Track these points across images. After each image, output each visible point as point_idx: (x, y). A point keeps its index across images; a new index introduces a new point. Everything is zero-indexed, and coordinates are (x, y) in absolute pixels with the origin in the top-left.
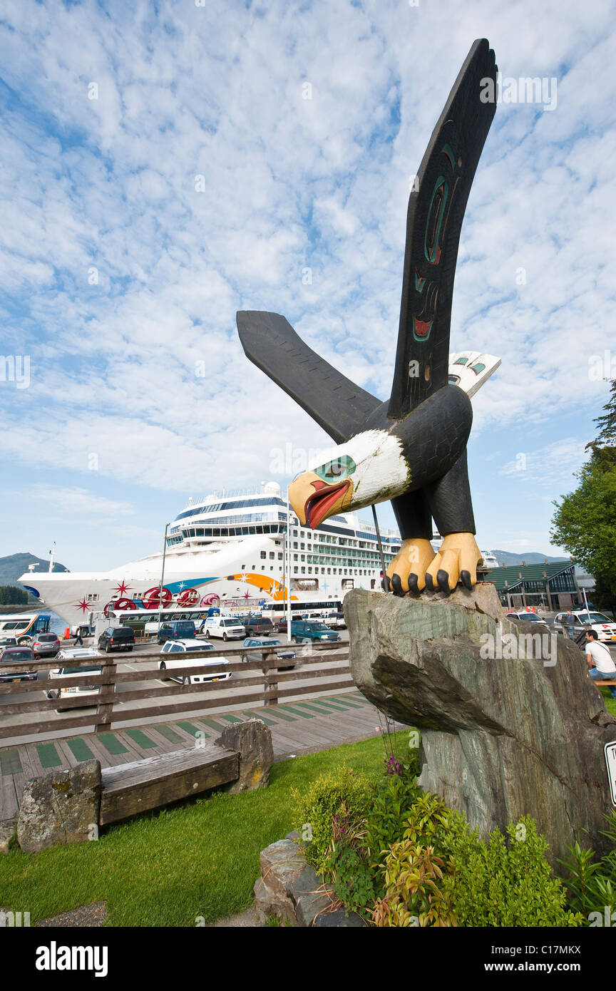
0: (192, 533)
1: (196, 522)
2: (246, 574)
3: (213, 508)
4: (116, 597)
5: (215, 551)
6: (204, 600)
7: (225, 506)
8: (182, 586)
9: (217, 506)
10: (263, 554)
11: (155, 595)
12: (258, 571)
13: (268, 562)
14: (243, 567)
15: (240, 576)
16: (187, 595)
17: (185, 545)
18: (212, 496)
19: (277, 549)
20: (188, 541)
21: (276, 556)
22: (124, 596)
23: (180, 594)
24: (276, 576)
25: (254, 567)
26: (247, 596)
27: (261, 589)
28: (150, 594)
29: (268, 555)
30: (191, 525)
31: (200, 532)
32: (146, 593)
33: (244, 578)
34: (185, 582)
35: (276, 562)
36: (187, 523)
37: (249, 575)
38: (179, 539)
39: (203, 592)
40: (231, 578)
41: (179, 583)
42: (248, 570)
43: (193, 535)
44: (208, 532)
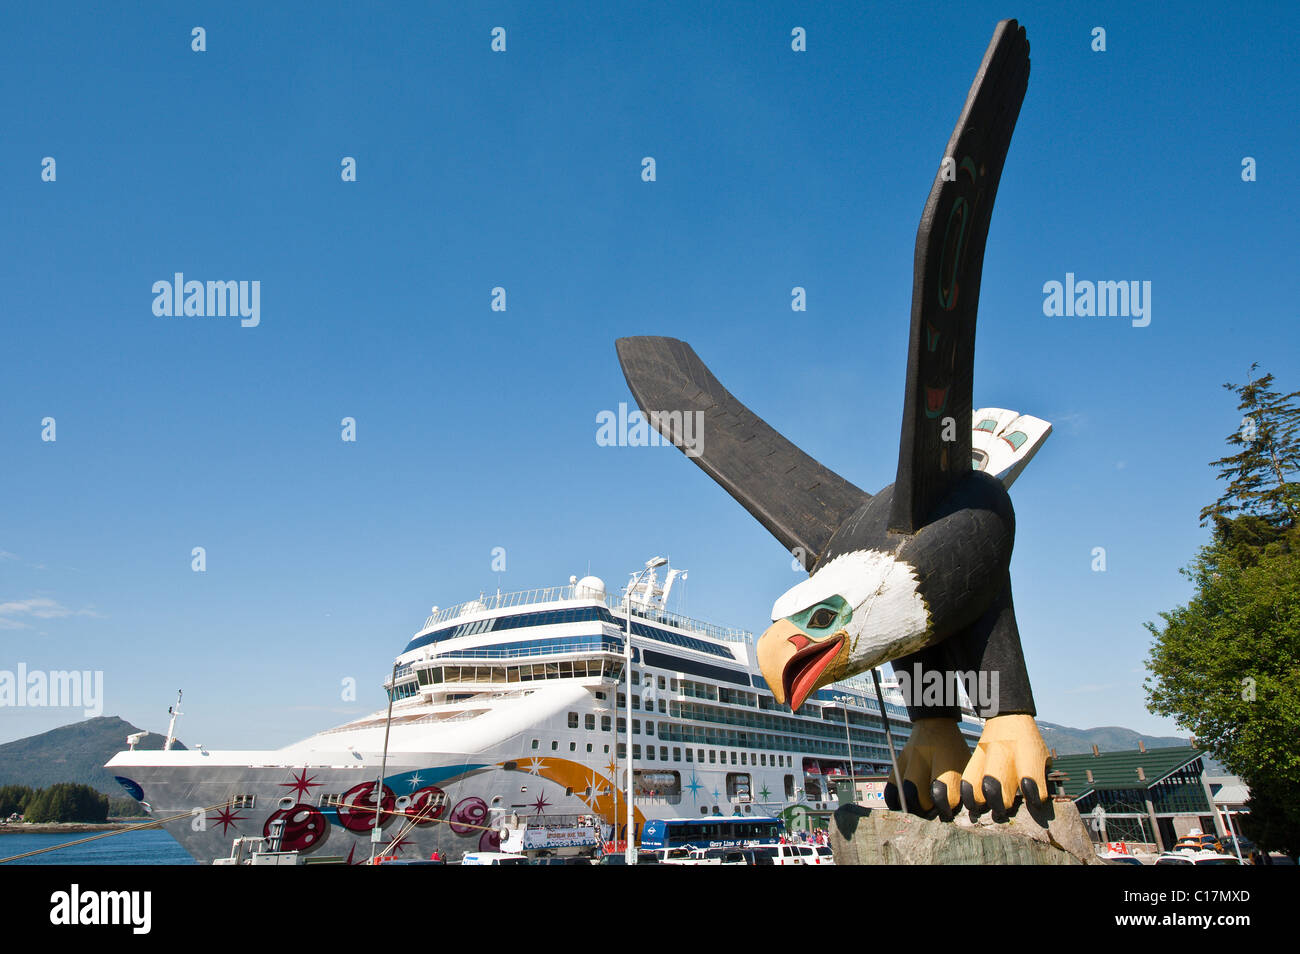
0: (434, 675)
1: (445, 655)
2: (540, 759)
3: (477, 627)
4: (288, 802)
5: (479, 712)
6: (458, 811)
7: (502, 624)
8: (415, 780)
9: (478, 624)
10: (573, 721)
11: (363, 799)
12: (563, 753)
13: (581, 735)
14: (535, 744)
15: (527, 762)
16: (424, 800)
17: (423, 699)
18: (477, 604)
19: (598, 709)
20: (429, 692)
21: (598, 723)
22: (306, 799)
23: (412, 797)
24: (597, 762)
25: (555, 745)
26: (540, 805)
27: (569, 792)
28: (353, 797)
29: (582, 721)
30: (435, 660)
31: (453, 673)
32: (345, 795)
33: (536, 767)
34: (422, 773)
35: (598, 736)
36: (425, 657)
37: (545, 761)
38: (410, 690)
39: (455, 794)
40: (510, 766)
41: (410, 775)
42: (544, 750)
43: (438, 680)
44: (468, 673)
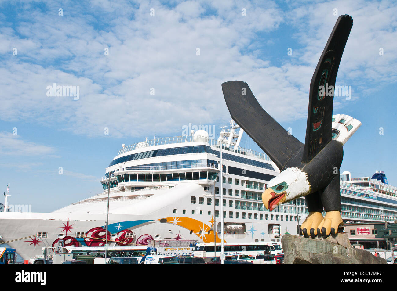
0: (126, 178)
1: (130, 168)
2: (177, 218)
3: (144, 155)
4: (61, 235)
5: (149, 196)
6: (139, 240)
7: (156, 153)
8: (119, 227)
9: (148, 153)
10: (193, 200)
11: (96, 235)
12: (188, 215)
13: (197, 207)
14: (175, 211)
15: (172, 219)
16: (124, 235)
17: (120, 189)
18: (144, 143)
19: (206, 195)
20: (123, 186)
21: (205, 201)
22: (69, 234)
23: (118, 234)
24: (206, 220)
25: (184, 211)
26: (178, 238)
27: (191, 232)
28: (91, 233)
29: (197, 200)
30: (125, 171)
31: (134, 177)
32: (87, 233)
33: (176, 221)
34: (122, 223)
35: (205, 207)
36: (121, 169)
37: (180, 218)
38: (114, 184)
39: (138, 232)
40: (163, 221)
41: (117, 224)
42: (179, 213)
43: (127, 180)
44: (141, 177)
